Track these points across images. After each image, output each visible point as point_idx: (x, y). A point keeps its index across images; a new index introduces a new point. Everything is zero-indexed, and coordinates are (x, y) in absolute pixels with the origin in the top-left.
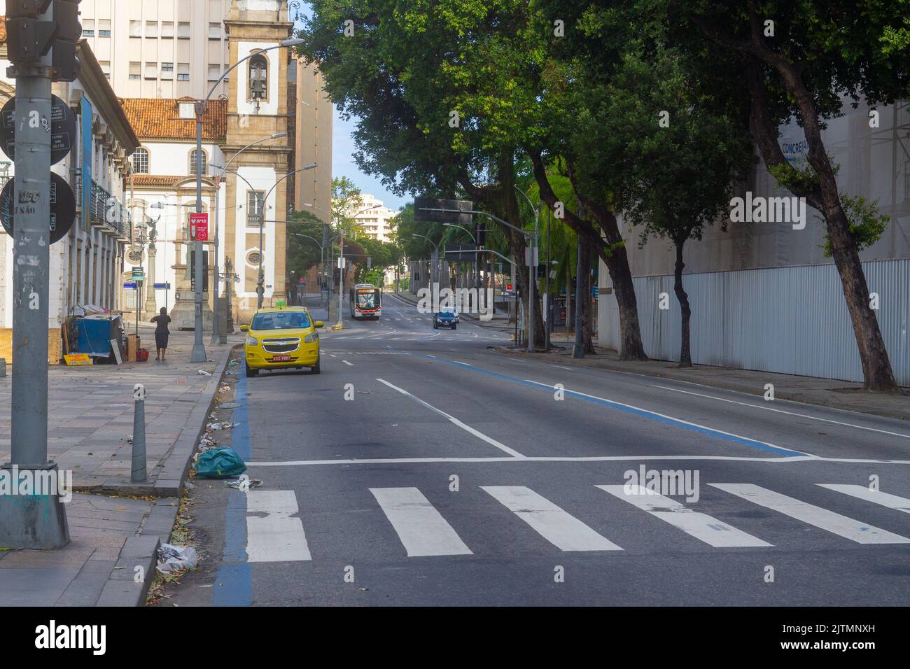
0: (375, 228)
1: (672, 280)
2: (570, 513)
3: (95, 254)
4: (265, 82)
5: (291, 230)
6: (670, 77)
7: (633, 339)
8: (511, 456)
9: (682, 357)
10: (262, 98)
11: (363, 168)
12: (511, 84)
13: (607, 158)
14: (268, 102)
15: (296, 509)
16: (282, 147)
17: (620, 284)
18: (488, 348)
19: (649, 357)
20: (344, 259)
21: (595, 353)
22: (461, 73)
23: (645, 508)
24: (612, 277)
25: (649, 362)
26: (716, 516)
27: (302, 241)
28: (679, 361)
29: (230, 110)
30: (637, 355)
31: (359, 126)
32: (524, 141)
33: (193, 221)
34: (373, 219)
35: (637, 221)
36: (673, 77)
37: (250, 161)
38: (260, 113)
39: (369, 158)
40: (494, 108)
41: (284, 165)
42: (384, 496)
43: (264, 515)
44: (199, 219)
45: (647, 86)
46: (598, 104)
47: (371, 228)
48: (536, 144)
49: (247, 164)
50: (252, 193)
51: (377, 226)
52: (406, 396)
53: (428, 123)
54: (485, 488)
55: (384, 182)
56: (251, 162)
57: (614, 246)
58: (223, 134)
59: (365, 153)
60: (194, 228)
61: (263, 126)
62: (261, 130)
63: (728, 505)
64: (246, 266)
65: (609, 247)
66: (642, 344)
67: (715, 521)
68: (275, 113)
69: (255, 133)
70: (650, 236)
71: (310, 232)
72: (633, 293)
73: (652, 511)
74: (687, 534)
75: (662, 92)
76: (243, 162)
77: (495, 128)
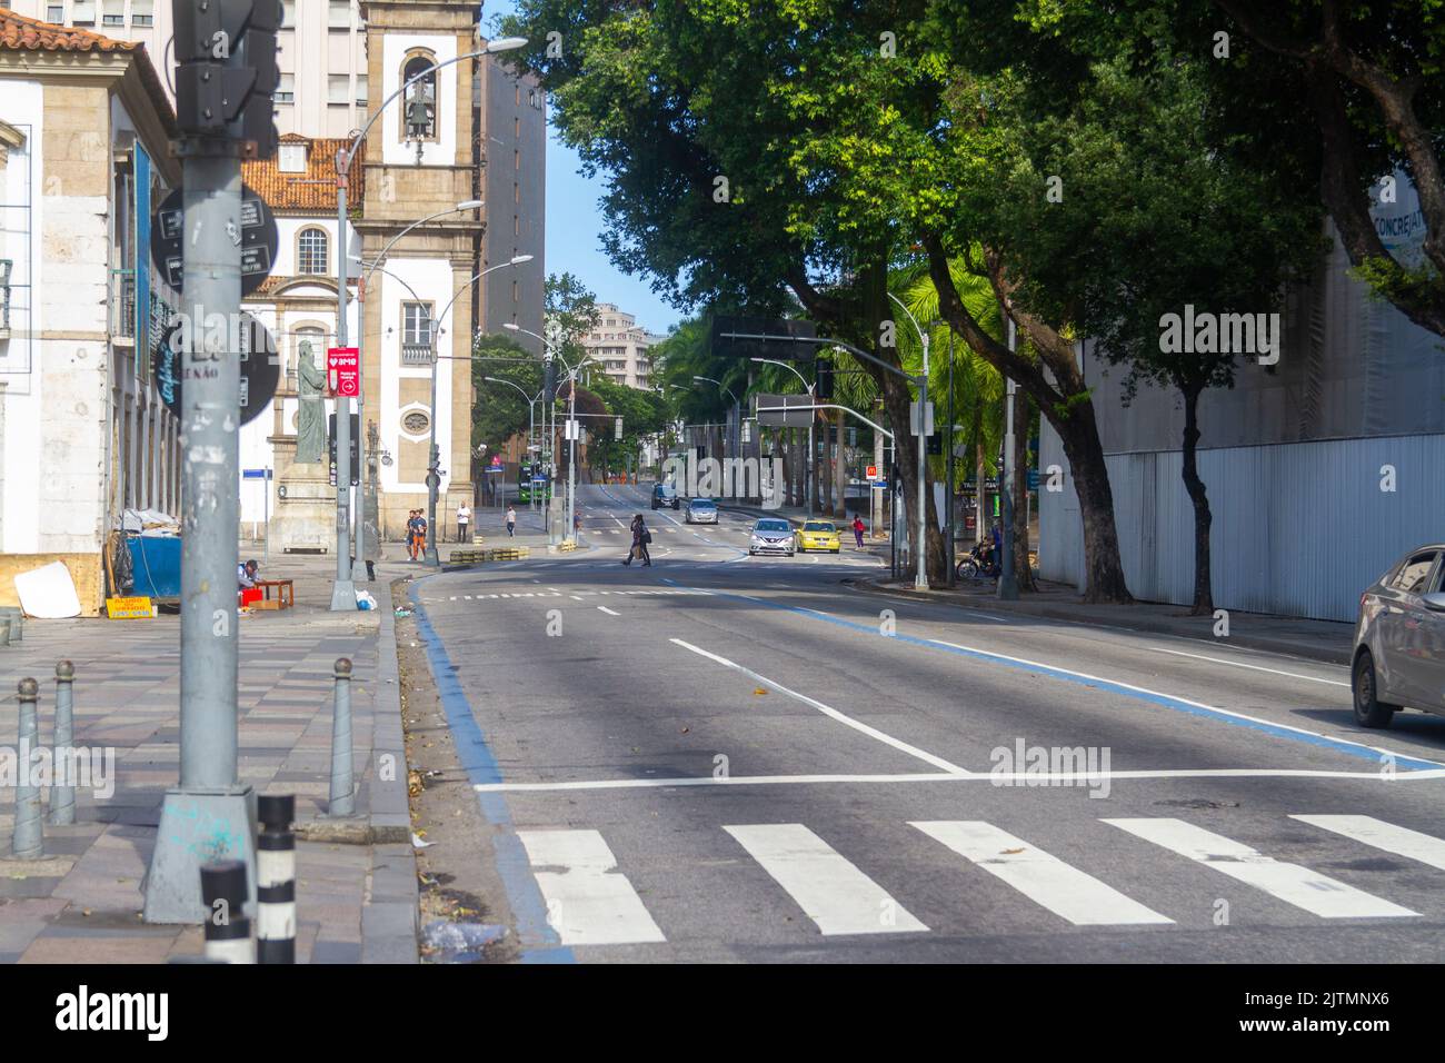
0: (621, 364)
1: (1177, 461)
2: (1071, 864)
3: (152, 421)
4: (432, 107)
5: (479, 371)
6: (1175, 102)
7: (1106, 564)
8: (944, 771)
9: (1197, 596)
10: (426, 135)
11: (618, 262)
12: (889, 114)
13: (1064, 245)
14: (438, 143)
15: (612, 861)
16: (464, 223)
17: (1082, 469)
18: (842, 581)
19: (1135, 597)
20: (576, 424)
21: (1037, 591)
22: (800, 95)
23: (1196, 857)
24: (1069, 456)
25: (1136, 606)
26: (1315, 867)
27: (497, 391)
28: (1192, 604)
29: (371, 157)
30: (1114, 594)
31: (613, 186)
32: (913, 215)
33: (333, 362)
34: (617, 348)
35: (1117, 356)
36: (1181, 102)
37: (406, 248)
38: (425, 161)
39: (630, 244)
40: (859, 158)
41: (466, 254)
42: (754, 839)
43: (562, 870)
44: (343, 358)
45: (1133, 117)
46: (1047, 150)
47: (614, 365)
48: (935, 220)
49: (400, 253)
50: (409, 306)
51: (625, 361)
52: (733, 670)
53: (742, 185)
54: (917, 825)
55: (656, 286)
56: (408, 251)
57: (1071, 400)
58: (357, 200)
59: (622, 235)
60: (334, 373)
61: (429, 184)
62: (427, 193)
63: (1331, 850)
64: (400, 436)
65: (1063, 401)
66: (1122, 575)
67: (1315, 877)
68: (451, 162)
69: (415, 198)
70: (1141, 383)
71: (510, 375)
72: (1106, 483)
73: (1206, 860)
74: (1274, 897)
75: (1161, 129)
76: (394, 251)
77: (860, 193)
